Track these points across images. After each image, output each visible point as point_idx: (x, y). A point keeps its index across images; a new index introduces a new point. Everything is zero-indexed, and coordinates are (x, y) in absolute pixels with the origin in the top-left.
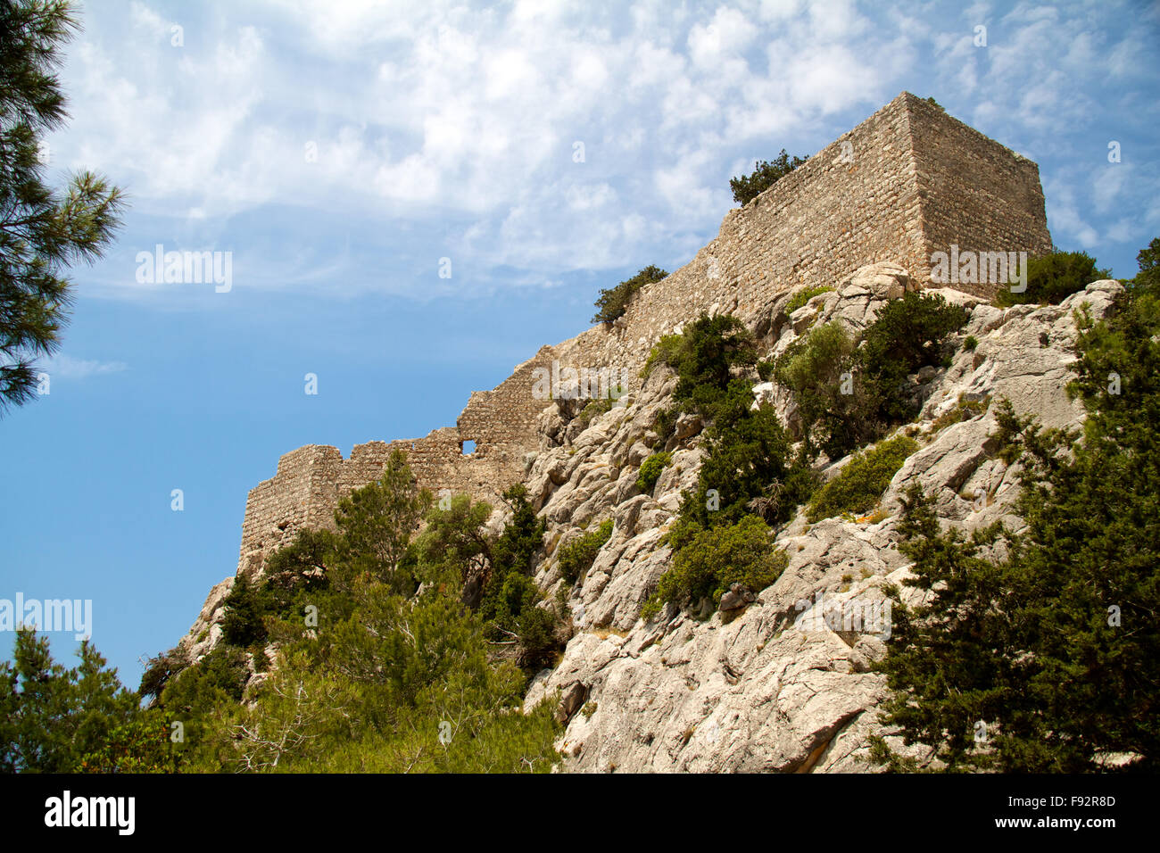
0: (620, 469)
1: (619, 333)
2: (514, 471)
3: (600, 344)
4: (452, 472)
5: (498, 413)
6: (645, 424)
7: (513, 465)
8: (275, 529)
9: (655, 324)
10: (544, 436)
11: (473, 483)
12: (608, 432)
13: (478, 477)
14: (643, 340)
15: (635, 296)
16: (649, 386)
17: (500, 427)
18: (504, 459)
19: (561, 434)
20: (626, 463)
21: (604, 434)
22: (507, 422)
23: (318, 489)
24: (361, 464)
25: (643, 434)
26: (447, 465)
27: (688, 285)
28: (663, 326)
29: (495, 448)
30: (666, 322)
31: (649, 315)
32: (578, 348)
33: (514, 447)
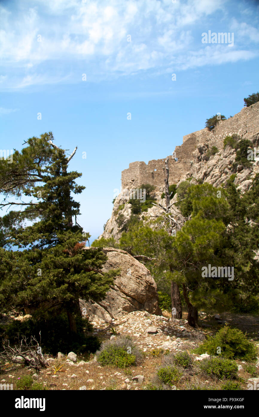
0: (222, 174)
1: (213, 132)
2: (188, 165)
3: (208, 135)
4: (173, 166)
5: (183, 151)
6: (228, 164)
7: (188, 164)
8: (131, 181)
9: (223, 132)
10: (196, 158)
11: (178, 169)
12: (216, 162)
13: (179, 167)
14: (220, 135)
15: (217, 123)
16: (226, 151)
17: (184, 154)
18: (185, 163)
19: (200, 158)
20: (223, 173)
21: (215, 163)
22: (185, 153)
23: (141, 172)
24: (151, 165)
25: (227, 166)
26: (172, 165)
27: (232, 123)
28: (226, 133)
29: (183, 160)
30: (227, 132)
31: (222, 129)
32: (202, 135)
33: (187, 159)
